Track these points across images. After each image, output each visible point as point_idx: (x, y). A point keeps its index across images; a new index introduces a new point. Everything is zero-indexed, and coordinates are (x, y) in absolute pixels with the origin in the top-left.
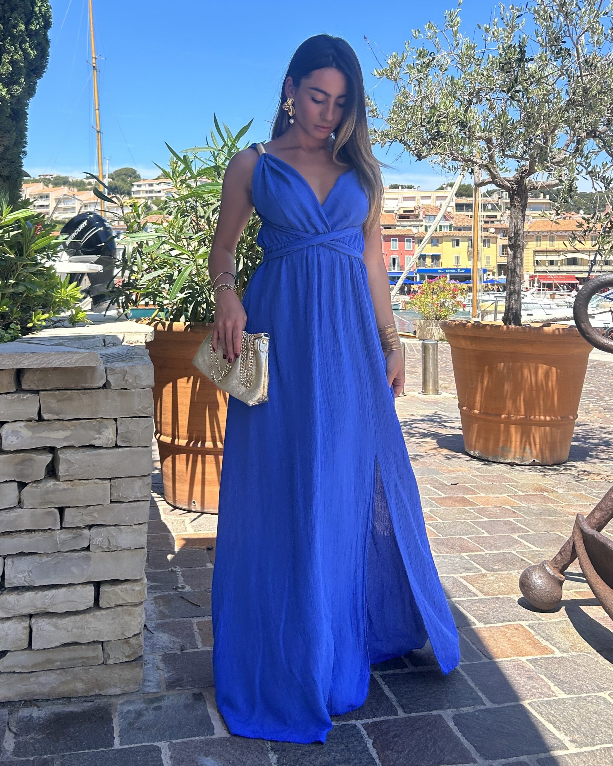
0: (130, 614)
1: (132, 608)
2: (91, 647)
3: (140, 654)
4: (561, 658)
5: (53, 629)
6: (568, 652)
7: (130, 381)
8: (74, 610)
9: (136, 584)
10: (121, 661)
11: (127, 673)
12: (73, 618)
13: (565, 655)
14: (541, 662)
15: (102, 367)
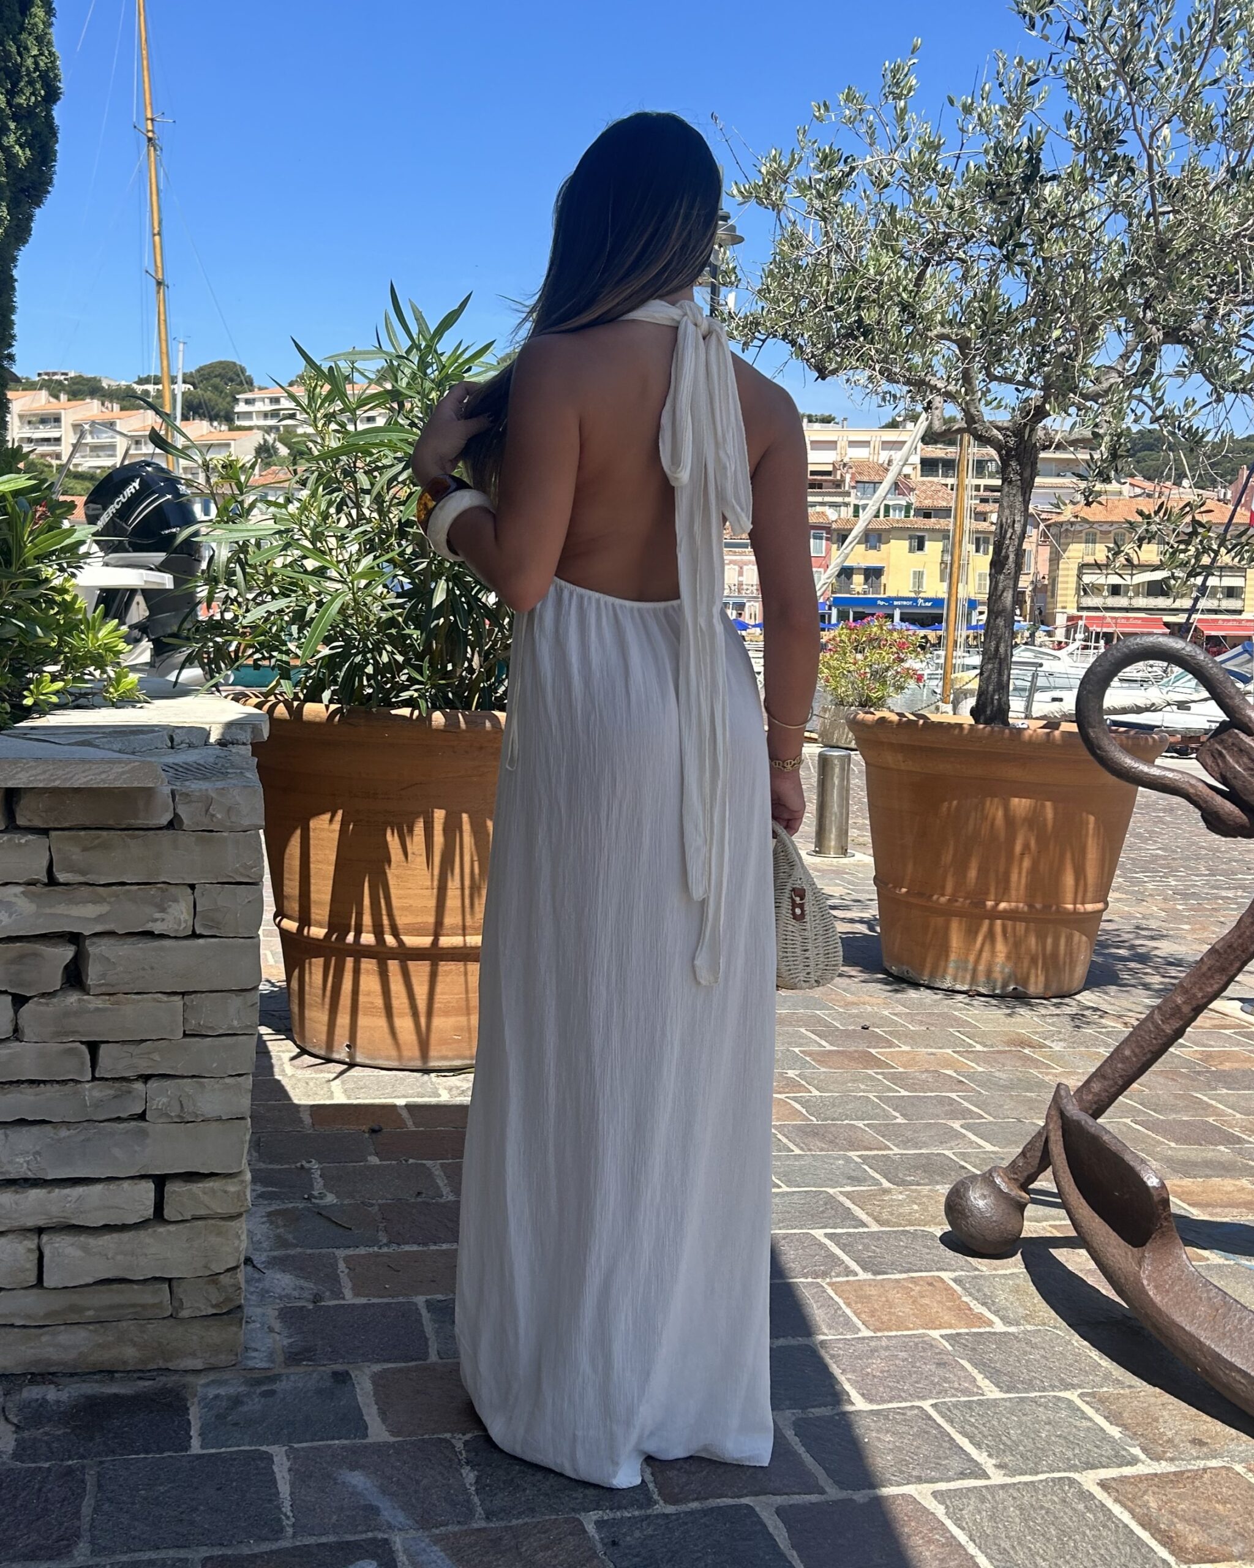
0: (219, 1234)
1: (222, 1223)
2: (149, 1288)
3: (237, 1303)
4: (1005, 1334)
5: (79, 1253)
6: (1018, 1324)
7: (219, 816)
8: (119, 1223)
9: (229, 1181)
10: (204, 1313)
11: (215, 1335)
12: (116, 1236)
13: (1012, 1329)
14: (967, 1340)
15: (166, 790)
